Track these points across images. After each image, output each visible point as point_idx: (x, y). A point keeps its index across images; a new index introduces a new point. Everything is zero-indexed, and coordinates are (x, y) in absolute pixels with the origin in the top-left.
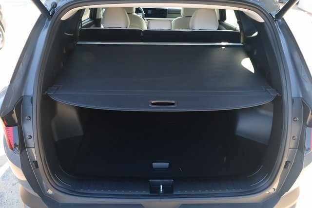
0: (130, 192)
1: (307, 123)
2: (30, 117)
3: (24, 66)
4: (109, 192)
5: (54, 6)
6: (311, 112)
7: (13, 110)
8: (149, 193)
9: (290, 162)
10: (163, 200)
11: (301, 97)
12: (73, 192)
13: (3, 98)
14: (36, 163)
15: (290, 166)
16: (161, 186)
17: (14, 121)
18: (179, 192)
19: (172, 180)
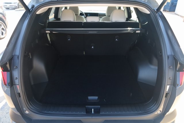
0: (74, 113)
1: (177, 69)
2: (17, 67)
3: (15, 38)
4: (62, 113)
5: (33, 7)
6: (179, 63)
7: (7, 63)
8: (85, 114)
9: (169, 93)
10: (93, 117)
11: (173, 54)
12: (40, 113)
13: (2, 56)
14: (19, 94)
15: (169, 96)
16: (93, 110)
17: (8, 69)
18: (103, 113)
19: (99, 106)
